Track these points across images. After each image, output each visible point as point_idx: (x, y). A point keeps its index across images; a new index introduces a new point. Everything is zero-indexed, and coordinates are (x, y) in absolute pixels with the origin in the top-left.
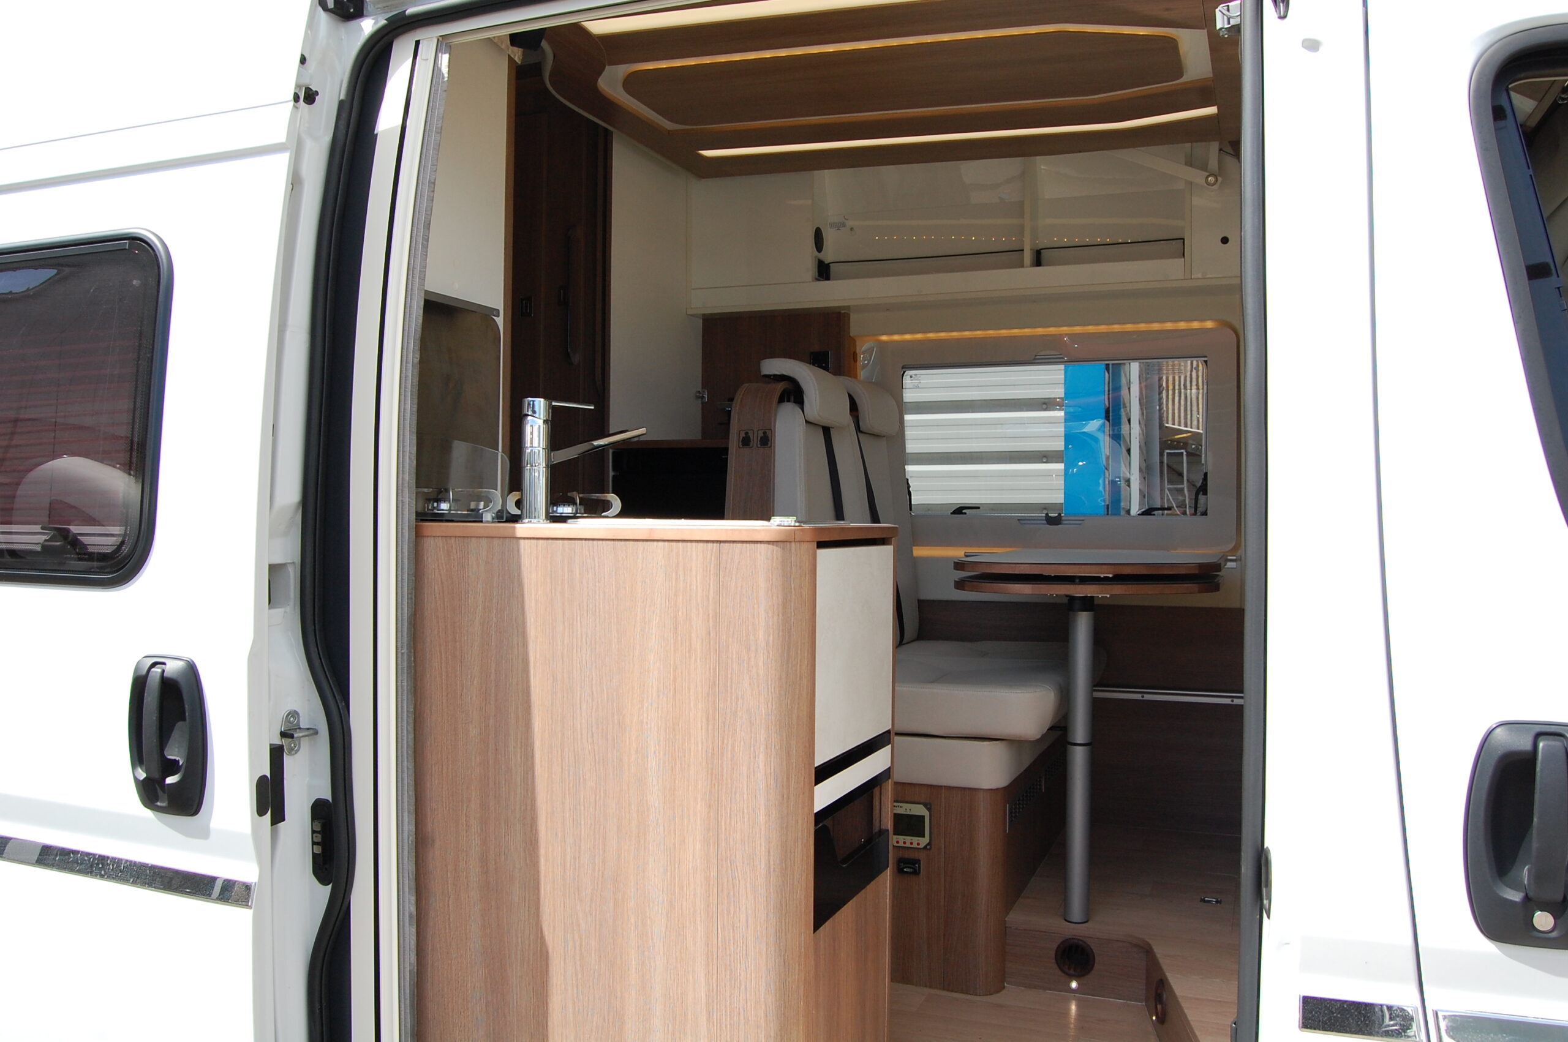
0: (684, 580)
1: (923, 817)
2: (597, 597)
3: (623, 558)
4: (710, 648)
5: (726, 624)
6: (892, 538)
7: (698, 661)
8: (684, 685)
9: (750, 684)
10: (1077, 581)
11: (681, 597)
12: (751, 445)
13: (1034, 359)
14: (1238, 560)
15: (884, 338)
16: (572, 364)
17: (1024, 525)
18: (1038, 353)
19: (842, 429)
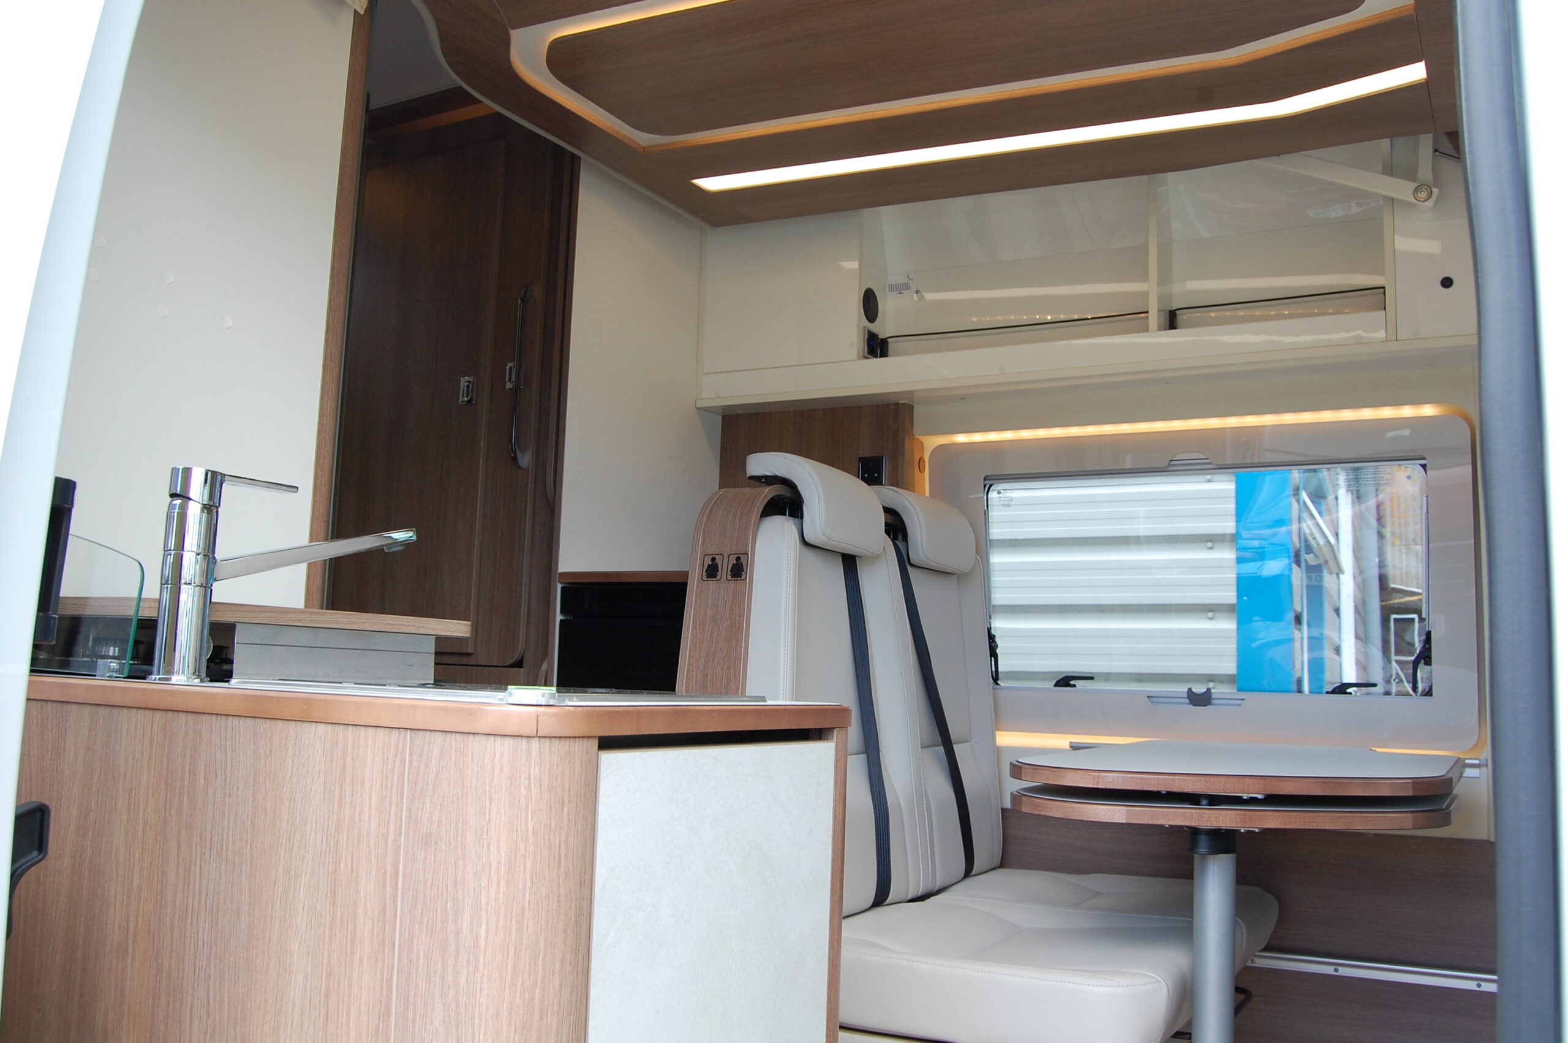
0: (351, 802)
2: (226, 823)
3: (265, 753)
4: (383, 940)
5: (411, 894)
6: (833, 729)
7: (365, 963)
8: (340, 1008)
9: (444, 1021)
10: (1204, 802)
11: (345, 835)
12: (718, 577)
13: (1169, 465)
14: (1483, 765)
15: (961, 438)
16: (520, 467)
17: (1159, 705)
18: (1174, 456)
19: (874, 558)
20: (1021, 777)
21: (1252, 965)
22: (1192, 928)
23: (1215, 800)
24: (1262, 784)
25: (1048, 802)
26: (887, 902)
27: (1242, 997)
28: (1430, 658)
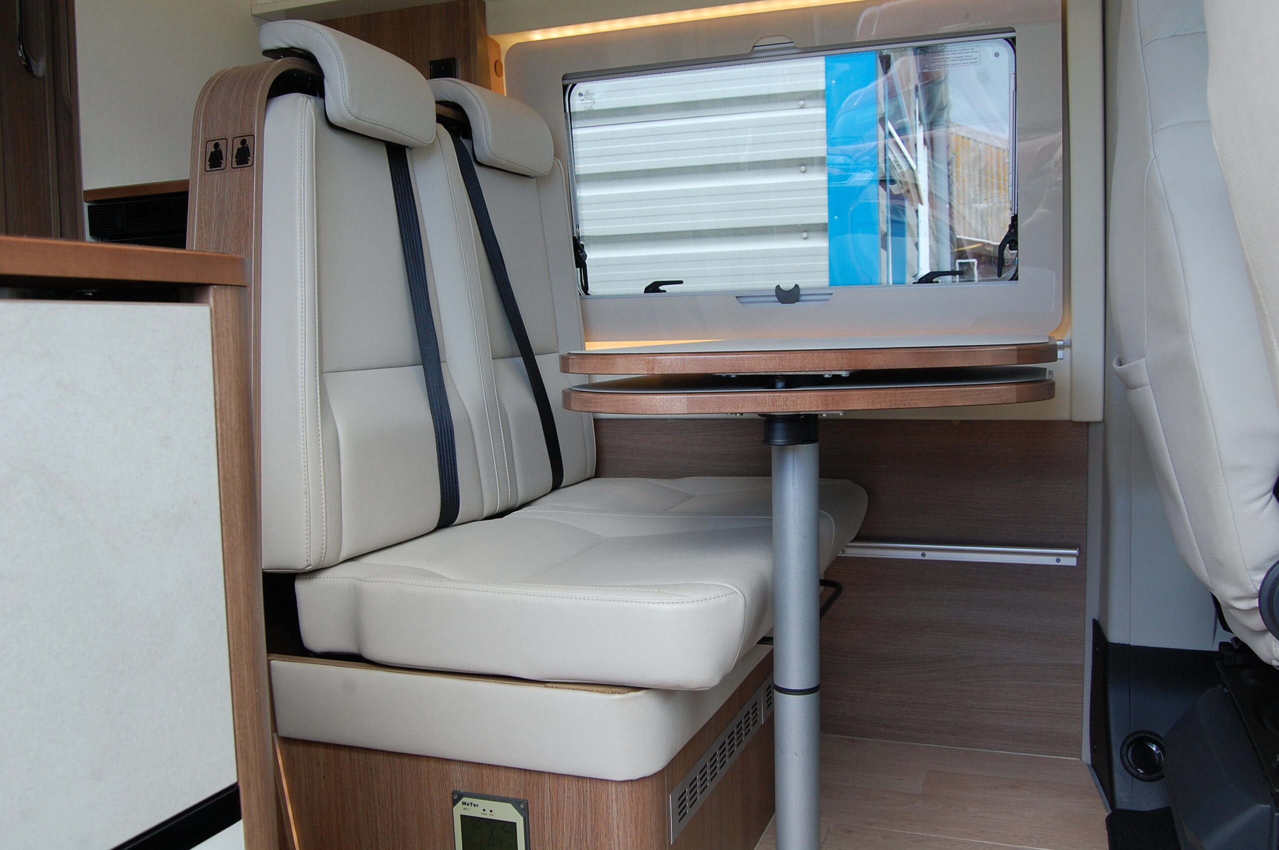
1: (514, 825)
6: (208, 285)
10: (780, 385)
12: (223, 166)
13: (752, 52)
14: (1067, 346)
15: (537, 36)
16: (35, 77)
17: (746, 304)
18: (755, 43)
19: (427, 149)
20: (569, 370)
21: (844, 555)
22: (771, 527)
23: (793, 382)
24: (847, 358)
25: (598, 396)
26: (457, 521)
27: (832, 590)
28: (1016, 243)
